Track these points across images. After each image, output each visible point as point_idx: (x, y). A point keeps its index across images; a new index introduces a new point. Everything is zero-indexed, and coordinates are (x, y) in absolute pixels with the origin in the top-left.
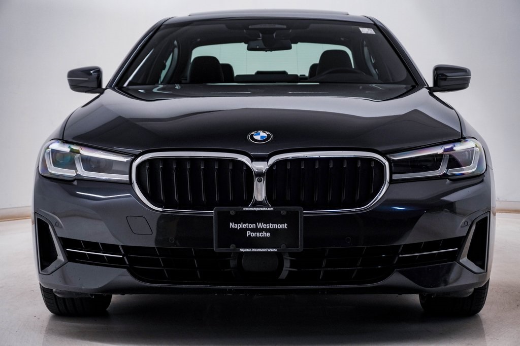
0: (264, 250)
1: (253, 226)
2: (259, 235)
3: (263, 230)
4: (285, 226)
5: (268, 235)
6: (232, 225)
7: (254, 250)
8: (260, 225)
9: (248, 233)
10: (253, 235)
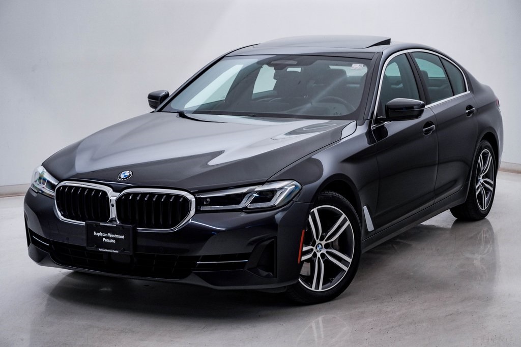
0: (111, 251)
1: (106, 235)
2: (109, 241)
3: (110, 238)
4: (122, 237)
5: (114, 241)
6: (95, 233)
7: (106, 250)
8: (110, 235)
9: (104, 239)
10: (106, 240)
